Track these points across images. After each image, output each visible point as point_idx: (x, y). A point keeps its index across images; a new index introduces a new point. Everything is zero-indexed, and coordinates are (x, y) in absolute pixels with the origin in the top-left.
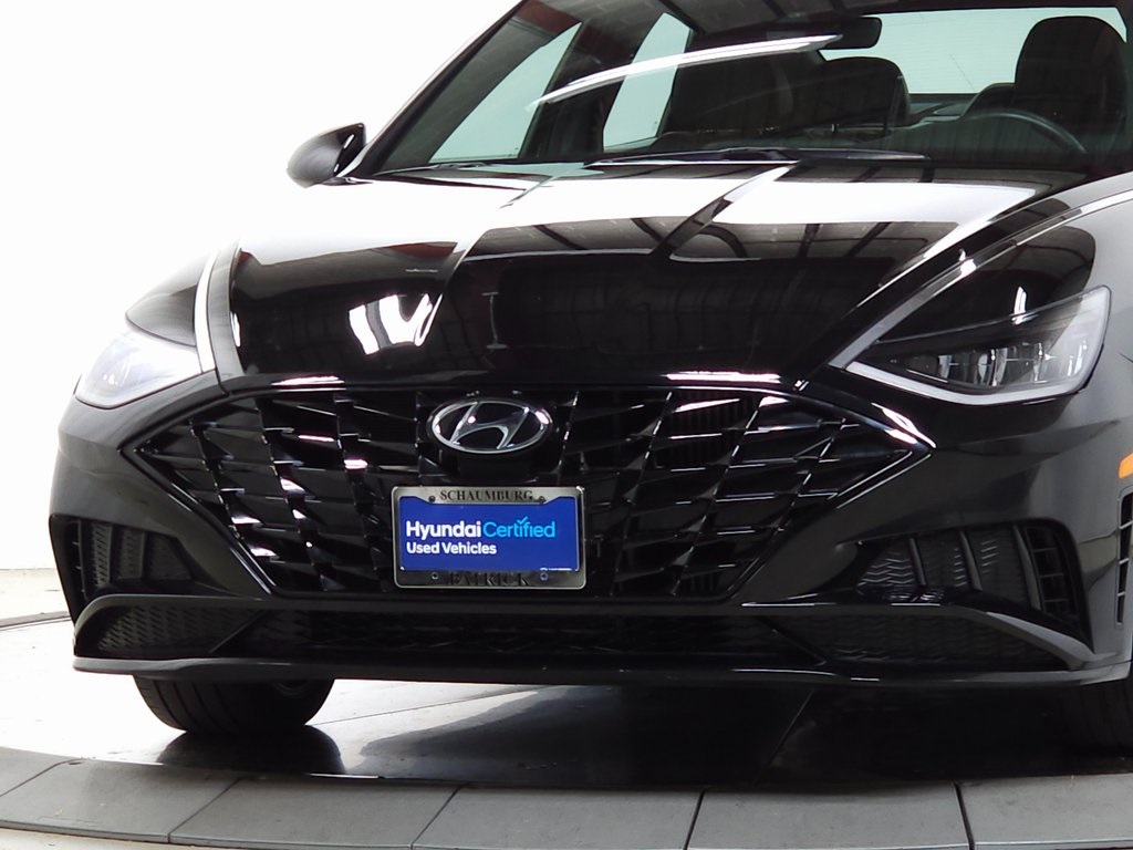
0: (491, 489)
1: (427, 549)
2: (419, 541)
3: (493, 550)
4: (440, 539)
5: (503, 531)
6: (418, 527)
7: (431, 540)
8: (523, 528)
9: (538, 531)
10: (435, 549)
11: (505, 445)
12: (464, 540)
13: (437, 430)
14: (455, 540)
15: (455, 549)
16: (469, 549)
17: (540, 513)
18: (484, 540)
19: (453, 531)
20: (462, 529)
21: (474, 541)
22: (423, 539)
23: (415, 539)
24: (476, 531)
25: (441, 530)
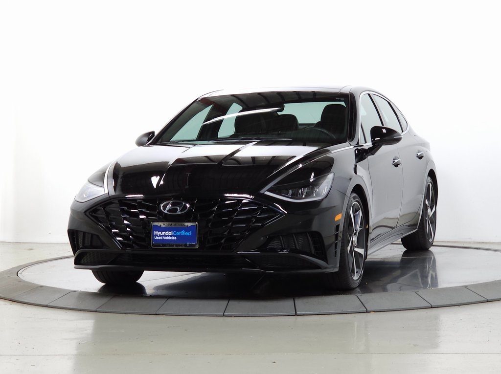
0: (175, 223)
1: (159, 238)
2: (157, 236)
3: (176, 238)
4: (163, 236)
5: (178, 234)
6: (157, 233)
7: (160, 236)
8: (183, 233)
9: (187, 234)
10: (161, 238)
11: (179, 212)
12: (168, 236)
13: (162, 208)
14: (166, 236)
15: (166, 238)
16: (170, 238)
17: (187, 229)
18: (173, 236)
19: (166, 234)
20: (168, 233)
21: (171, 236)
22: (159, 236)
23: (156, 235)
24: (171, 233)
25: (163, 233)
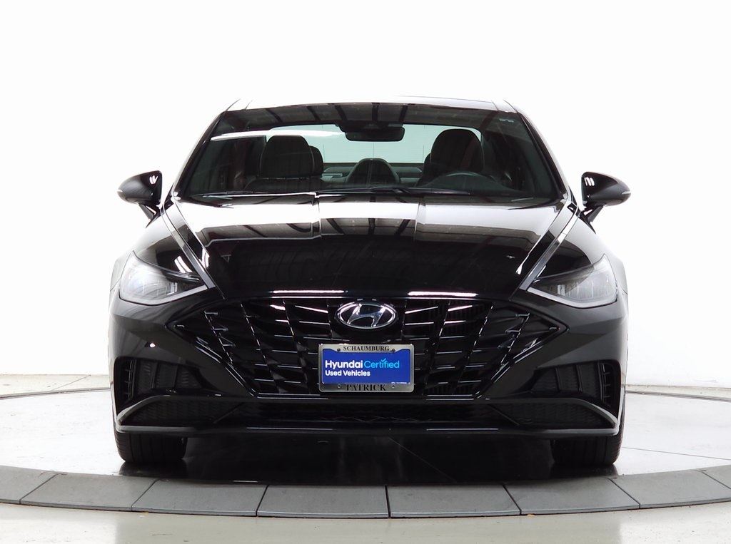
0: (368, 346)
1: (335, 373)
2: (332, 370)
3: (369, 374)
4: (342, 369)
5: (374, 365)
6: (331, 363)
7: (337, 369)
8: (384, 363)
9: (391, 365)
10: (339, 374)
11: (375, 325)
12: (354, 369)
13: (340, 317)
14: (350, 370)
15: (349, 374)
16: (356, 374)
17: (393, 356)
18: (364, 369)
19: (349, 365)
20: (354, 364)
21: (359, 370)
22: (332, 369)
23: (329, 369)
24: (360, 365)
25: (343, 365)
